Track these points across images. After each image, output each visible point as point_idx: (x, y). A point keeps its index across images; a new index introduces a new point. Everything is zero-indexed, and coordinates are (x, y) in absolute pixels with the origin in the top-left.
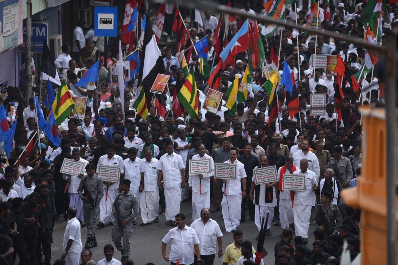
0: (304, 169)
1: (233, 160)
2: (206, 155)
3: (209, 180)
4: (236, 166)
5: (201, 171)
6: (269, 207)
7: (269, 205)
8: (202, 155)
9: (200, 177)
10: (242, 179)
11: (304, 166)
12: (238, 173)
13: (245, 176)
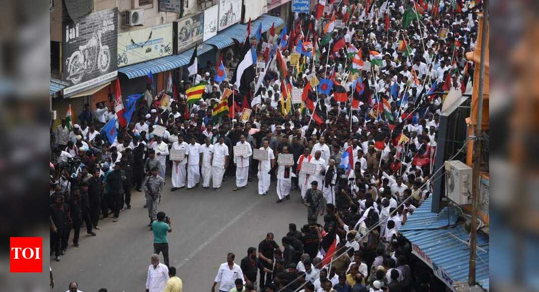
0: (317, 158)
1: (266, 148)
2: (245, 142)
3: (248, 158)
4: (267, 152)
5: (241, 154)
6: (286, 181)
7: (287, 179)
8: (243, 142)
9: (242, 157)
10: (271, 160)
11: (318, 156)
12: (269, 156)
13: (274, 158)
